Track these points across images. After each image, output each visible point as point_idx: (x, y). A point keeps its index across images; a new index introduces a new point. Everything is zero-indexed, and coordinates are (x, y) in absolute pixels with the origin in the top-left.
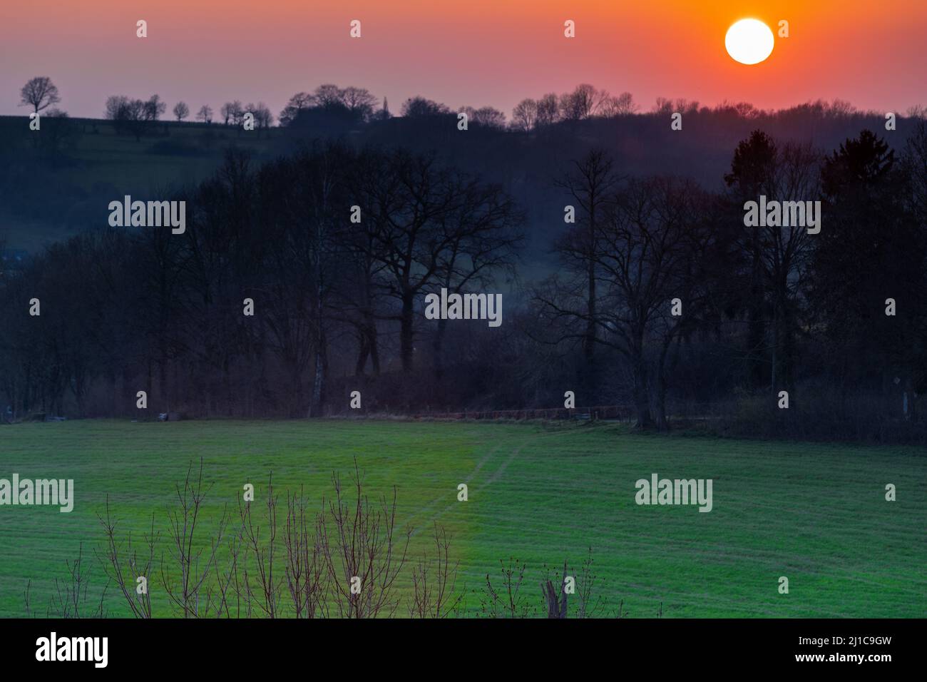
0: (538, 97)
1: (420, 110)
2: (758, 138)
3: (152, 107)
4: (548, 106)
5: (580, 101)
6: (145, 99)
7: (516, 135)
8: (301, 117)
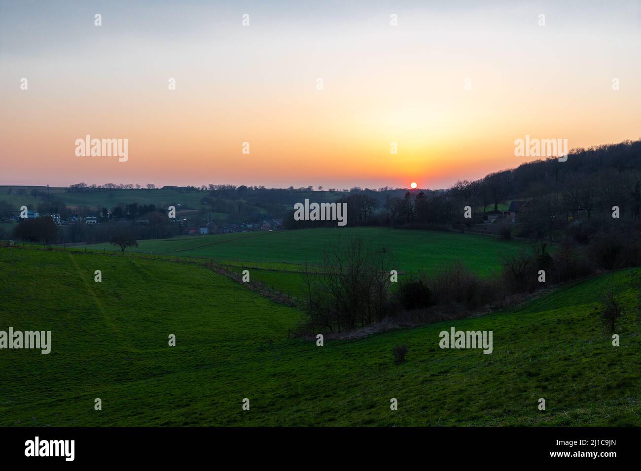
0: (381, 188)
1: (367, 190)
2: (408, 193)
3: (334, 190)
4: (382, 189)
5: (386, 188)
6: (333, 188)
7: (378, 192)
8: (352, 190)
